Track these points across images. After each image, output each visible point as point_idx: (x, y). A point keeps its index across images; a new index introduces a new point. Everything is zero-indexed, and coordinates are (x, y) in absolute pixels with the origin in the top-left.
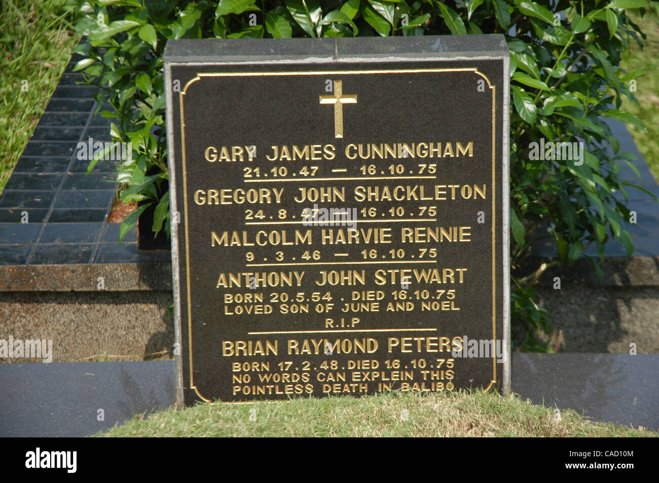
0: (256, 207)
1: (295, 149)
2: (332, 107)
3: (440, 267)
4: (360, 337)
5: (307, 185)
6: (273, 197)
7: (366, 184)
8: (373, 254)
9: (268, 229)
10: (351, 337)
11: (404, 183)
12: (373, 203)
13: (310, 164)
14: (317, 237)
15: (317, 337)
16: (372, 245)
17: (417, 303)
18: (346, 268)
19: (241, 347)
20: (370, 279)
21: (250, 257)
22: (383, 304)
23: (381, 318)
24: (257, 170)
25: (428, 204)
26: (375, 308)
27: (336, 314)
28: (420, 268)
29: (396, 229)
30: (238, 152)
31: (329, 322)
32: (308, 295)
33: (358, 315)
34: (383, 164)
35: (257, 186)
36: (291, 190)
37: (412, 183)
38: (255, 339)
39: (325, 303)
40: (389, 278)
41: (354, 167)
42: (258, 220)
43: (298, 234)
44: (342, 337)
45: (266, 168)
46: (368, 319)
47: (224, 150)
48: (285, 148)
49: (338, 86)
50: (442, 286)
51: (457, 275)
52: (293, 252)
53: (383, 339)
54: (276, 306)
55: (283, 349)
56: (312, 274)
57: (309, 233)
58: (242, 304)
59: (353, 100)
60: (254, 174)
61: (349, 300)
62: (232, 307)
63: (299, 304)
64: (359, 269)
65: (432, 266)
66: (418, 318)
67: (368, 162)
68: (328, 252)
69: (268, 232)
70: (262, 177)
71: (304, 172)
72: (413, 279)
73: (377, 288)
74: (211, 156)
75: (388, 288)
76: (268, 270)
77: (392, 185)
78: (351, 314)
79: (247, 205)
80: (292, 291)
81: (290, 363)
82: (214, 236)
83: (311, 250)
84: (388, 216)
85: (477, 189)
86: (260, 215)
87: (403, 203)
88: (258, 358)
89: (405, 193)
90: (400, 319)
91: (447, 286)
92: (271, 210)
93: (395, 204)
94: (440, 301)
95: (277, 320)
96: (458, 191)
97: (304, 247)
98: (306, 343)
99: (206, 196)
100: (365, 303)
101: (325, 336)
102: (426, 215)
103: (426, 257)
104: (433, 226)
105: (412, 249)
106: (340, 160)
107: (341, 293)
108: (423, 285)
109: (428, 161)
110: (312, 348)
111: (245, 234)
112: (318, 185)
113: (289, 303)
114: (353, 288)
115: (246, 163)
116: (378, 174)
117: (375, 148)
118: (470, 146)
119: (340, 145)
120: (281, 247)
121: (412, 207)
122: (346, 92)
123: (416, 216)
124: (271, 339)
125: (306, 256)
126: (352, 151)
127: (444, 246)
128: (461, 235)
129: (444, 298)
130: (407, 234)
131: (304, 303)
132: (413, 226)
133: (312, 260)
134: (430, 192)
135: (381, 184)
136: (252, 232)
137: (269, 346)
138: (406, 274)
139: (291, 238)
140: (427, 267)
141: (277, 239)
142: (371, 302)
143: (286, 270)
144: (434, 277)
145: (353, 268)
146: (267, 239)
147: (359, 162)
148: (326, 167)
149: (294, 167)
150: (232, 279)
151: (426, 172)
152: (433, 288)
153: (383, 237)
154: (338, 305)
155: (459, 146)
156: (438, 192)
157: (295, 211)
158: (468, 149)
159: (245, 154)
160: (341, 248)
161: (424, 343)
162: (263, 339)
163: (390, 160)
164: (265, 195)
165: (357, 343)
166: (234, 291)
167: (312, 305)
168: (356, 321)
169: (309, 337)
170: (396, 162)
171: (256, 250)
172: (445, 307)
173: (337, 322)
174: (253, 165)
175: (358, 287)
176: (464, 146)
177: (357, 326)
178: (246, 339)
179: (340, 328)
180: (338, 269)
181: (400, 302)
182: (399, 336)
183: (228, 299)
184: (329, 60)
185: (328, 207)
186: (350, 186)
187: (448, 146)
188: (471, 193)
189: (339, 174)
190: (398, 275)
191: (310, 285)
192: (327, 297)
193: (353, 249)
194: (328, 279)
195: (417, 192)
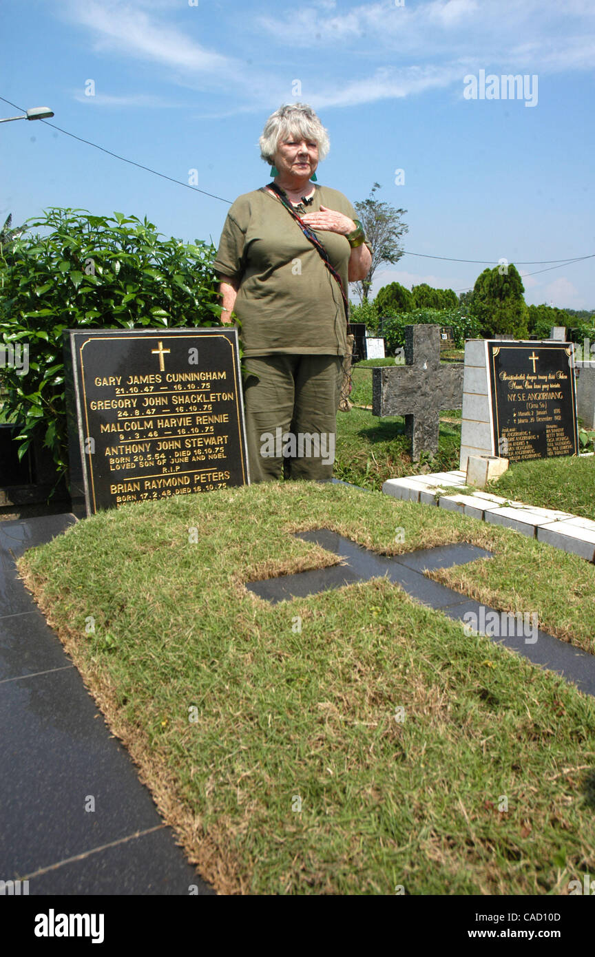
0: (123, 409)
1: (141, 378)
2: (158, 355)
3: (215, 436)
4: (181, 476)
5: (149, 396)
6: (132, 404)
7: (177, 395)
8: (184, 431)
9: (130, 421)
10: (176, 476)
11: (196, 393)
12: (182, 405)
13: (149, 385)
14: (155, 425)
15: (159, 478)
16: (182, 427)
17: (207, 456)
18: (171, 440)
19: (121, 487)
20: (183, 444)
21: (122, 437)
22: (190, 458)
23: (191, 465)
24: (122, 390)
25: (208, 404)
26: (186, 460)
27: (168, 465)
28: (206, 437)
29: (194, 417)
30: (112, 380)
31: (165, 469)
32: (153, 456)
33: (179, 464)
34: (184, 384)
35: (123, 398)
36: (141, 400)
37: (199, 393)
38: (127, 482)
39: (161, 459)
40: (192, 443)
41: (171, 386)
42: (125, 417)
43: (145, 423)
44: (171, 477)
45: (127, 388)
46: (183, 466)
47: (105, 379)
48: (136, 378)
49: (161, 345)
50: (217, 446)
51: (224, 439)
52: (144, 433)
53: (191, 476)
54: (137, 463)
55: (142, 486)
56: (154, 444)
57: (151, 422)
58: (120, 464)
59: (168, 352)
60: (121, 392)
61: (174, 457)
62: (114, 466)
63: (148, 461)
64: (177, 440)
65: (212, 436)
66: (208, 463)
67: (178, 383)
68: (161, 432)
69: (130, 423)
70: (125, 393)
71: (146, 389)
72: (204, 443)
73: (186, 449)
74: (100, 382)
75: (192, 449)
76: (132, 444)
77: (190, 394)
78: (175, 464)
79: (119, 409)
80: (144, 454)
81: (147, 494)
82: (102, 427)
83: (153, 431)
84: (189, 411)
85: (229, 395)
86: (126, 414)
87: (196, 404)
88: (130, 493)
89: (196, 399)
90: (199, 465)
91: (220, 446)
92: (131, 411)
93: (192, 404)
94: (217, 454)
95: (139, 471)
96: (221, 396)
97: (149, 430)
98: (154, 482)
99: (97, 405)
100: (182, 457)
101: (162, 477)
102: (207, 410)
103: (209, 431)
104: (210, 415)
105: (202, 427)
106: (164, 383)
107: (170, 453)
108: (209, 446)
109: (206, 382)
110: (157, 485)
111: (118, 425)
112: (154, 396)
113: (144, 461)
114: (175, 450)
115: (117, 386)
116: (183, 389)
117: (180, 376)
118: (224, 373)
119: (163, 375)
120: (137, 431)
121: (200, 406)
122: (165, 348)
123: (203, 410)
124: (136, 481)
125: (150, 435)
126: (170, 378)
127: (216, 425)
128: (223, 418)
129: (219, 451)
130: (199, 420)
131: (151, 461)
132: (201, 415)
133: (154, 437)
134: (208, 398)
135: (184, 394)
136: (122, 423)
137: (135, 485)
138: (200, 441)
139: (142, 425)
140: (209, 436)
141: (135, 427)
142: (184, 457)
143: (141, 443)
144: (212, 441)
145: (174, 439)
146: (130, 427)
147: (173, 383)
148: (157, 387)
149: (141, 387)
150: (113, 450)
151: (205, 388)
152: (213, 447)
153: (187, 422)
154: (169, 460)
155: (219, 374)
156: (212, 398)
157: (143, 410)
158: (223, 375)
159: (116, 382)
160: (167, 429)
161: (211, 476)
162: (132, 482)
163: (188, 382)
164: (127, 403)
165: (179, 479)
166: (114, 457)
167: (156, 461)
168: (178, 468)
169: (155, 478)
170: (191, 383)
171: (125, 433)
172: (219, 456)
173: (169, 469)
174: (120, 387)
175: (178, 450)
176: (221, 374)
177: (179, 471)
178: (123, 483)
179: (170, 473)
180: (167, 440)
181: (198, 455)
182: (199, 474)
183: (112, 461)
184: (155, 331)
185: (159, 409)
186: (170, 396)
187: (214, 374)
188: (226, 397)
189: (164, 390)
190: (196, 441)
191: (153, 450)
192: (163, 456)
193: (174, 430)
194: (163, 446)
195: (202, 398)
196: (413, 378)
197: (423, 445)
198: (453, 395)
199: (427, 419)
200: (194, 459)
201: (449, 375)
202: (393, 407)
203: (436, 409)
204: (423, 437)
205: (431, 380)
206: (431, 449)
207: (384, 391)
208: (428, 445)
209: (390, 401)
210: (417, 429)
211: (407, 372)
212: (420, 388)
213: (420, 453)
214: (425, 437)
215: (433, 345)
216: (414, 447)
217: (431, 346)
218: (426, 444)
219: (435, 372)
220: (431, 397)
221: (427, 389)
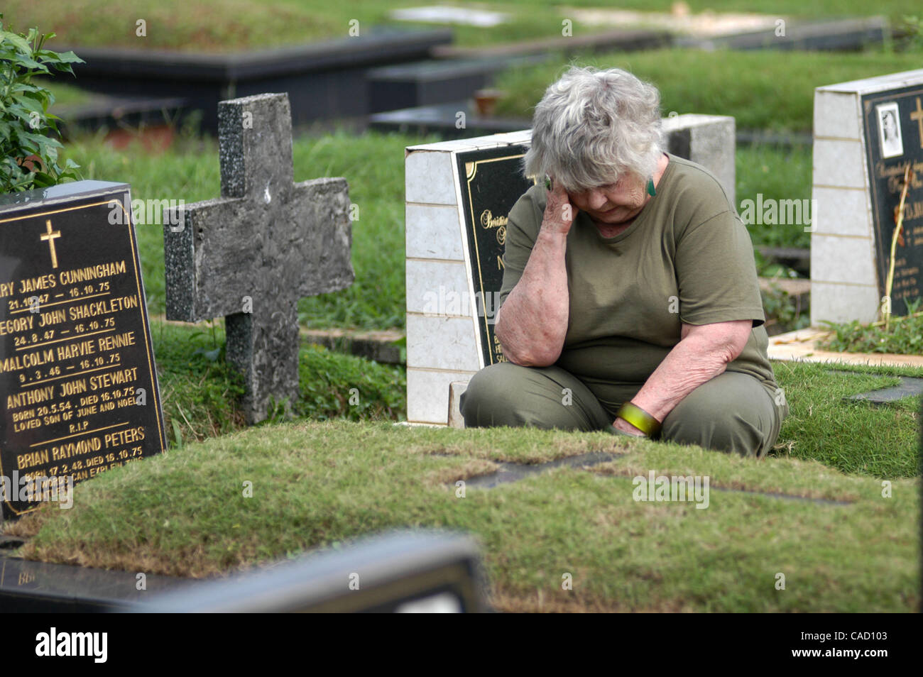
0: (20, 334)
1: (34, 281)
2: (48, 242)
3: (122, 368)
4: (90, 437)
5: (44, 310)
6: (28, 324)
7: (75, 305)
8: (87, 363)
9: (29, 352)
10: (85, 438)
11: (94, 300)
12: (80, 320)
13: (43, 292)
14: (55, 355)
15: (67, 441)
16: (85, 356)
17: (115, 401)
18: (75, 378)
19: (28, 459)
20: (88, 385)
21: (23, 378)
22: (98, 406)
23: (99, 419)
24: (16, 302)
25: (109, 316)
26: (92, 410)
27: (75, 420)
28: (112, 371)
29: (96, 341)
30: (4, 288)
31: (72, 428)
32: (57, 407)
33: (87, 418)
34: (80, 285)
35: (18, 316)
37: (98, 300)
38: (34, 450)
39: (67, 410)
40: (97, 382)
41: (67, 291)
42: (23, 345)
43: (45, 353)
44: (80, 439)
45: (21, 299)
46: (92, 421)
48: (28, 281)
49: (49, 225)
50: (126, 385)
51: (132, 374)
52: (45, 370)
53: (102, 436)
54: (42, 419)
55: (50, 456)
56: (57, 387)
57: (51, 352)
58: (24, 421)
59: (58, 235)
60: (15, 306)
61: (80, 407)
62: (18, 424)
63: (54, 415)
64: (80, 378)
65: (118, 368)
66: (118, 414)
67: (74, 285)
68: (63, 364)
69: (29, 355)
70: (20, 308)
71: (41, 299)
72: (110, 382)
73: (93, 393)
75: (99, 392)
76: (33, 388)
77: (88, 302)
78: (83, 419)
79: (15, 333)
80: (48, 404)
81: (56, 468)
83: (54, 365)
84: (90, 330)
85: (131, 299)
86: (23, 341)
87: (96, 318)
88: (38, 467)
89: (96, 309)
90: (109, 417)
91: (129, 384)
92: (28, 335)
93: (92, 319)
94: (127, 398)
95: (45, 431)
96: (123, 301)
97: (50, 364)
98: (62, 448)
101: (70, 440)
102: (109, 327)
103: (114, 361)
104: (113, 334)
105: (106, 355)
106: (59, 286)
107: (75, 399)
108: (116, 386)
109: (103, 279)
110: (66, 452)
111: (17, 359)
112: (50, 310)
113: (49, 415)
114: (81, 395)
115: (10, 297)
116: (80, 295)
117: (75, 274)
118: (123, 263)
119: (57, 273)
120: (38, 367)
121: (100, 319)
122: (54, 229)
123: (104, 328)
124: (43, 448)
125: (52, 372)
126: (64, 278)
127: (121, 350)
128: (127, 340)
129: (128, 395)
130: (104, 344)
131: (57, 414)
132: (104, 336)
133: (56, 375)
134: (109, 307)
135: (82, 303)
136: (20, 355)
137: (42, 455)
138: (107, 378)
139: (42, 357)
140: (116, 370)
141: (35, 360)
142: (88, 407)
143: (43, 386)
144: (118, 378)
145: (78, 377)
146: (29, 360)
147: (70, 286)
148: (52, 294)
149: (35, 296)
150: (15, 399)
151: (104, 290)
152: (121, 387)
153: (87, 348)
154: (75, 412)
155: (117, 265)
156: (112, 306)
157: (40, 334)
158: (122, 267)
159: (9, 290)
160: (69, 362)
161: (123, 435)
162: (38, 449)
163: (85, 283)
164: (23, 323)
165: (89, 443)
166: (17, 410)
167: (61, 415)
168: (86, 424)
169: (63, 442)
170: (88, 284)
171: (25, 371)
172: (130, 402)
173: (76, 426)
174: (13, 298)
175: (84, 395)
176: (120, 264)
177: (89, 428)
178: (29, 451)
179: (78, 432)
180: (70, 380)
181: (107, 402)
182: (110, 432)
183: (15, 417)
185: (57, 328)
186: (67, 306)
187: (112, 265)
188: (129, 303)
189: (60, 299)
190: (102, 378)
191: (58, 399)
192: (69, 406)
193: (76, 361)
194: (68, 389)
195: (102, 307)
196: (247, 226)
197: (271, 382)
198: (323, 259)
199: (276, 320)
200: (102, 409)
201: (312, 212)
202: (215, 297)
203: (290, 296)
204: (270, 364)
205: (279, 228)
206: (286, 391)
207: (198, 263)
208: (281, 382)
209: (208, 284)
210: (258, 346)
211: (235, 214)
212: (259, 247)
213: (266, 401)
214: (274, 363)
215: (279, 144)
216: (255, 387)
217: (275, 148)
218: (276, 379)
219: (286, 208)
220: (280, 268)
221: (271, 249)
